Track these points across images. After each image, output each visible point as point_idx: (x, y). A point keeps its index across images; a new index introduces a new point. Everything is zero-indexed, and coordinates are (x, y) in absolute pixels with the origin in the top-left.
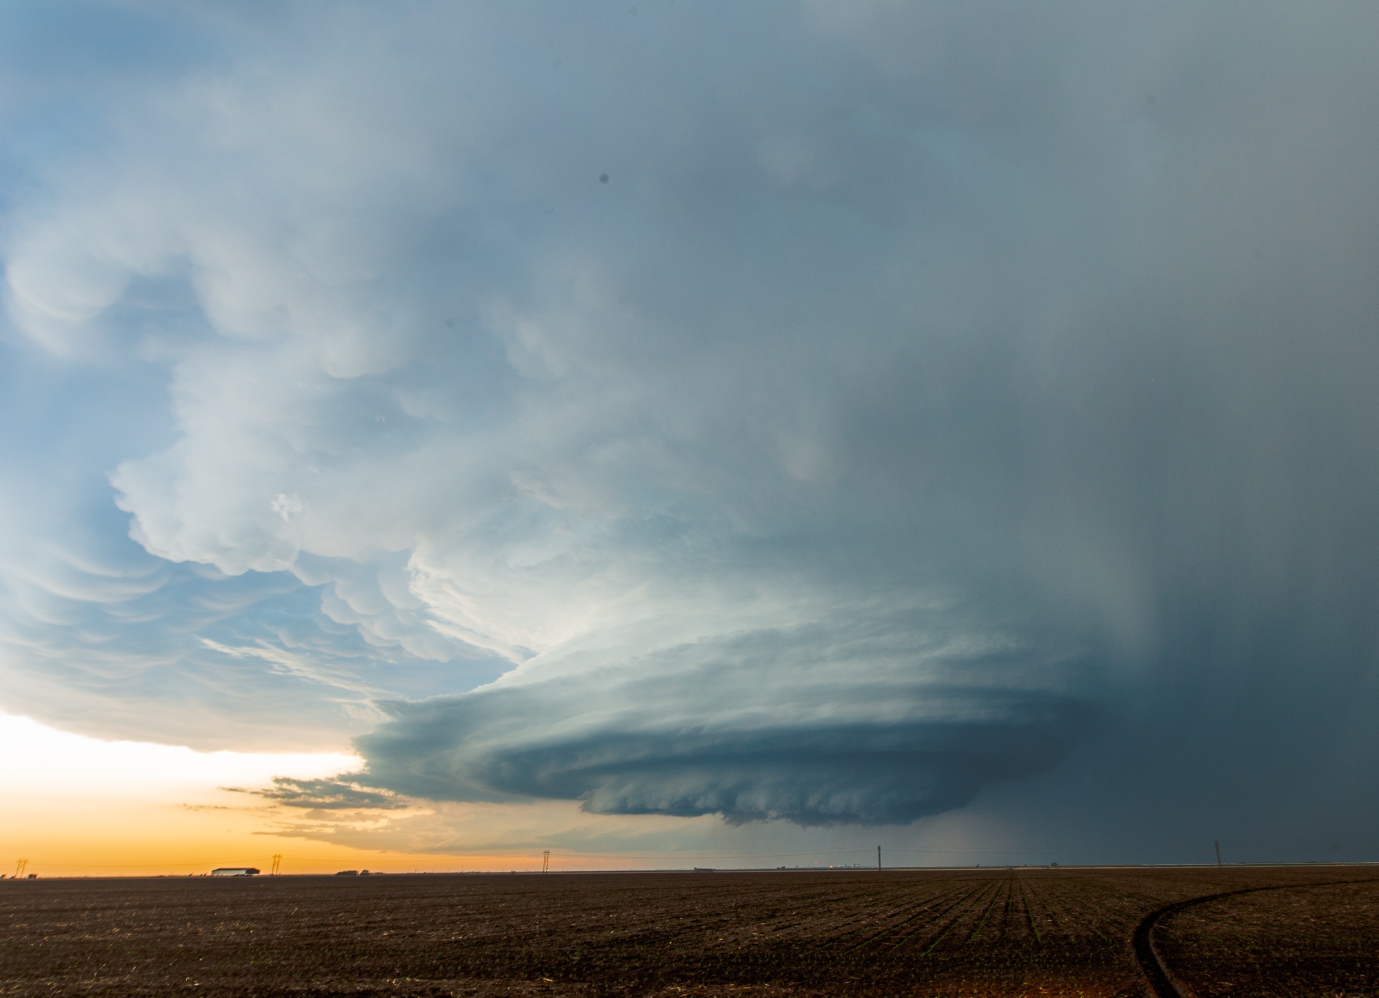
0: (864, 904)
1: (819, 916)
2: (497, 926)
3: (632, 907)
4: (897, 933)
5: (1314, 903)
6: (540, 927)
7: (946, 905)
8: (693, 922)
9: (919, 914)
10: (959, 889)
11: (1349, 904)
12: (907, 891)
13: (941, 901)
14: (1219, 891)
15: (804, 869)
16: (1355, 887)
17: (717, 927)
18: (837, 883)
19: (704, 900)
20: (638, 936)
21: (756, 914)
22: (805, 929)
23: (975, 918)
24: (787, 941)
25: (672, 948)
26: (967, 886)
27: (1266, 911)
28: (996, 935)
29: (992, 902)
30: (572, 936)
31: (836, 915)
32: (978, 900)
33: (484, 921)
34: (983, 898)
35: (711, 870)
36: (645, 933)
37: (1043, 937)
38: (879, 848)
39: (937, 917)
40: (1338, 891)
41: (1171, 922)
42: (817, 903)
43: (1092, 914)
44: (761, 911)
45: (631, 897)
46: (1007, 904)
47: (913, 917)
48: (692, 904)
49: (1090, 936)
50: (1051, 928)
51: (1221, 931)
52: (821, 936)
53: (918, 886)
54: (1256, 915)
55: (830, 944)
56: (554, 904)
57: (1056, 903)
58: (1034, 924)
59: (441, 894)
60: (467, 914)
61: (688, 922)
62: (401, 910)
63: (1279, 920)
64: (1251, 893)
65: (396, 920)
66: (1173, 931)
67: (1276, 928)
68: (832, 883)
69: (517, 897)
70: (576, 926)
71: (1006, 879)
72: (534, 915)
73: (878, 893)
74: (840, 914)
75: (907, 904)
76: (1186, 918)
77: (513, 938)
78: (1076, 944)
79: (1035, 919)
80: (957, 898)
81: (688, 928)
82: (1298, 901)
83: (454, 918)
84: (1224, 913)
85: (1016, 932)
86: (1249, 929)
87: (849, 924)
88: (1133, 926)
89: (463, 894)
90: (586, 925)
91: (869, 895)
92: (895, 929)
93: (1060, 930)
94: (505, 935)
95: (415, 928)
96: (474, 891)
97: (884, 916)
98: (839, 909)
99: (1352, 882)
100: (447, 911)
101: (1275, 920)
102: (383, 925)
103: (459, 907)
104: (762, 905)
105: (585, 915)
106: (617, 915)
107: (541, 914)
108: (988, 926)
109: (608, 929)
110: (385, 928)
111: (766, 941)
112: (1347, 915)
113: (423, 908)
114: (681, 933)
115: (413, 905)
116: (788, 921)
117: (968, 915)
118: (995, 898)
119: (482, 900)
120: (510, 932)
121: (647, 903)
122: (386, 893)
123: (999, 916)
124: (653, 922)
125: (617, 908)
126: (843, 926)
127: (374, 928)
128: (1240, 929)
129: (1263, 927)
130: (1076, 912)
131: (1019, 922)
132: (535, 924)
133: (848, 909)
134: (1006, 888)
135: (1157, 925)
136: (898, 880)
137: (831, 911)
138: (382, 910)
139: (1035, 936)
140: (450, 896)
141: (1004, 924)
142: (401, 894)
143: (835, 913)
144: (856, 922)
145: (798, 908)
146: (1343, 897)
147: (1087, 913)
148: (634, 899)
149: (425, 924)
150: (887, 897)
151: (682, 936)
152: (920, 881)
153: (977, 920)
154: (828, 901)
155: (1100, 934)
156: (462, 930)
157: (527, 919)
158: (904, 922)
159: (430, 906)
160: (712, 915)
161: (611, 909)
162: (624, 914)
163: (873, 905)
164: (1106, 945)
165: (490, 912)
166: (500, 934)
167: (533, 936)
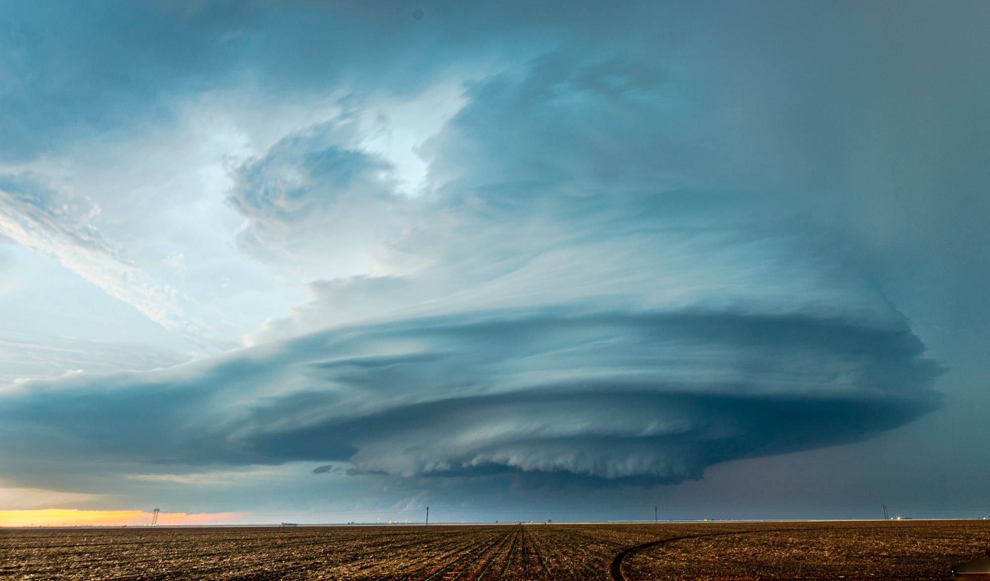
0: (422, 550)
1: (391, 559)
2: (127, 570)
3: (240, 553)
4: (451, 571)
5: (716, 547)
6: (167, 571)
7: (481, 549)
8: (294, 564)
9: (464, 556)
10: (487, 539)
11: (737, 547)
12: (450, 540)
13: (477, 547)
14: (658, 539)
15: (369, 524)
16: (739, 536)
17: (314, 567)
18: (398, 535)
19: (298, 548)
20: (253, 575)
21: (342, 557)
22: (383, 568)
23: (503, 558)
24: (371, 578)
26: (492, 536)
27: (689, 552)
28: (520, 570)
29: (512, 547)
30: (197, 576)
31: (403, 558)
32: (502, 546)
33: (114, 566)
34: (506, 545)
35: (296, 525)
36: (258, 573)
37: (552, 571)
38: (428, 508)
39: (476, 559)
40: (729, 539)
41: (632, 560)
42: (386, 549)
43: (580, 556)
44: (345, 556)
45: (236, 545)
46: (523, 549)
47: (460, 559)
48: (288, 551)
49: (583, 571)
50: (556, 565)
51: (664, 566)
52: (396, 574)
53: (457, 536)
54: (683, 555)
56: (171, 551)
57: (555, 547)
58: (544, 563)
59: (65, 544)
60: (96, 560)
61: (290, 564)
62: (33, 558)
63: (697, 558)
64: (678, 540)
65: (30, 566)
66: (634, 566)
67: (696, 563)
68: (394, 535)
69: (136, 546)
70: (198, 569)
71: (518, 531)
72: (157, 560)
73: (429, 542)
74: (406, 557)
75: (453, 549)
76: (641, 557)
78: (574, 576)
79: (544, 559)
80: (488, 545)
82: (707, 546)
83: (85, 564)
84: (663, 554)
85: (534, 568)
86: (680, 564)
87: (414, 564)
88: (610, 562)
89: (85, 544)
90: (206, 568)
91: (425, 543)
92: (449, 567)
93: (562, 566)
94: (138, 577)
95: (51, 572)
96: (94, 541)
97: (439, 558)
98: (404, 553)
99: (737, 533)
100: (76, 558)
101: (695, 558)
102: (21, 569)
103: (87, 555)
104: (345, 550)
105: (203, 559)
106: (229, 559)
107: (163, 560)
108: (514, 564)
109: (225, 570)
110: (24, 571)
111: (356, 577)
112: (736, 553)
113: (53, 556)
114: (287, 573)
115: (42, 554)
116: (368, 562)
117: (498, 557)
118: (514, 544)
119: (105, 549)
120: (142, 574)
121: (251, 550)
122: (11, 543)
123: (519, 557)
124: (261, 565)
125: (228, 554)
126: (411, 565)
127: (13, 573)
128: (675, 563)
129: (688, 562)
130: (571, 554)
131: (534, 561)
132: (161, 568)
133: (410, 554)
134: (520, 537)
135: (624, 562)
136: (442, 532)
137: (399, 555)
138: (14, 557)
139: (547, 570)
140: (74, 546)
141: (525, 562)
142: (26, 545)
143: (402, 556)
144: (419, 562)
145: (372, 553)
146: (733, 542)
147: (578, 555)
148: (239, 547)
149: (61, 568)
150: (437, 544)
151: (288, 576)
152: (458, 533)
153: (505, 560)
154: (395, 548)
155: (588, 568)
156: (97, 573)
157: (152, 563)
158: (455, 562)
159: (58, 554)
160: (307, 559)
161: (222, 555)
162: (235, 559)
163: (429, 551)
164: (594, 575)
165: (117, 559)
166: (133, 577)
167: (163, 577)
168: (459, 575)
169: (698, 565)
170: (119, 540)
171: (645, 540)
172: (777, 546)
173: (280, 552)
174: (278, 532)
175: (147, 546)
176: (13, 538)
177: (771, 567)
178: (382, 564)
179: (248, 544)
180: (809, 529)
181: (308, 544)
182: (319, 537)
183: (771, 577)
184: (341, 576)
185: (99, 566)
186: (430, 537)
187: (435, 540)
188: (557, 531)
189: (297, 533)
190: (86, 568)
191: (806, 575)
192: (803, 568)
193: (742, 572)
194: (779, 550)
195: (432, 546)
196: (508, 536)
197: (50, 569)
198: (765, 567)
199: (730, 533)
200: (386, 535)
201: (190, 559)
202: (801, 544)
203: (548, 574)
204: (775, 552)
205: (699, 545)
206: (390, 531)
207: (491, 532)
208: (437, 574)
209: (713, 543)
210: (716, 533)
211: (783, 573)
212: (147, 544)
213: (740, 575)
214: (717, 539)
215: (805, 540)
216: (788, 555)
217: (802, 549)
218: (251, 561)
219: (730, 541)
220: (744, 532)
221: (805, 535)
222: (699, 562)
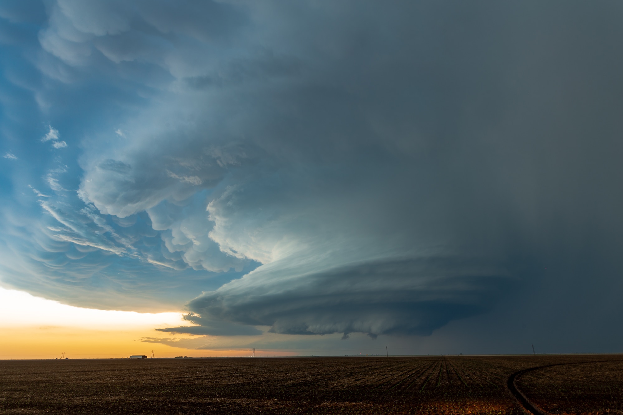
0: (387, 370)
1: (371, 375)
2: (246, 379)
3: (294, 371)
4: (406, 383)
5: (583, 371)
6: (263, 379)
7: (422, 371)
8: (321, 377)
10: (424, 364)
11: (600, 371)
12: (402, 365)
13: (418, 369)
14: (538, 365)
15: (356, 356)
16: (600, 363)
17: (332, 379)
18: (372, 362)
19: (322, 369)
20: (302, 383)
21: (345, 374)
22: (367, 380)
24: (362, 385)
25: (317, 388)
26: (427, 362)
27: (562, 374)
28: (447, 383)
29: (440, 370)
30: (276, 383)
31: (377, 375)
32: (434, 369)
33: (239, 376)
34: (436, 368)
35: (318, 356)
36: (304, 381)
37: (468, 384)
38: (387, 347)
39: (419, 376)
40: (593, 366)
41: (521, 378)
42: (367, 370)
43: (485, 375)
46: (447, 370)
47: (410, 376)
48: (317, 370)
49: (488, 384)
50: (470, 380)
51: (545, 382)
52: (375, 383)
54: (558, 376)
55: (381, 386)
56: (263, 370)
57: (468, 370)
58: (462, 379)
59: (218, 366)
60: (232, 373)
61: (319, 377)
62: (207, 372)
63: (570, 378)
64: (553, 366)
65: (206, 376)
66: (523, 382)
67: (569, 382)
68: (370, 362)
69: (248, 367)
70: (276, 379)
71: (442, 360)
72: (258, 374)
73: (391, 366)
74: (379, 374)
75: (405, 370)
76: (527, 377)
77: (254, 383)
78: (483, 388)
79: (462, 377)
80: (425, 368)
81: (320, 379)
82: (575, 370)
83: (228, 375)
84: (543, 375)
85: (455, 382)
86: (557, 381)
87: (384, 379)
88: (506, 379)
89: (226, 365)
90: (280, 378)
91: (388, 366)
92: (404, 381)
93: (474, 381)
94: (251, 382)
95: (215, 379)
96: (230, 365)
97: (398, 375)
98: (377, 372)
100: (224, 372)
101: (568, 378)
102: (203, 377)
103: (228, 370)
104: (345, 370)
105: (278, 374)
106: (289, 375)
107: (260, 374)
108: (443, 380)
109: (289, 380)
110: (204, 378)
111: (354, 385)
112: (600, 376)
113: (214, 371)
115: (210, 370)
116: (359, 377)
117: (432, 375)
118: (441, 368)
119: (235, 368)
120: (252, 380)
121: (299, 369)
122: (197, 365)
123: (446, 376)
124: (305, 377)
125: (289, 372)
126: (382, 379)
127: (200, 379)
128: (553, 381)
129: (563, 380)
130: (478, 374)
131: (455, 378)
132: (260, 378)
133: (381, 373)
134: (444, 364)
135: (515, 380)
136: (397, 360)
137: (375, 373)
138: (199, 371)
139: (464, 384)
140: (222, 366)
141: (449, 378)
142: (203, 365)
144: (387, 377)
145: (360, 372)
146: (596, 368)
147: (483, 375)
148: (293, 367)
149: (218, 377)
150: (395, 367)
151: (319, 383)
152: (406, 361)
153: (437, 377)
154: (372, 369)
155: (492, 383)
156: (233, 379)
157: (256, 375)
158: (407, 378)
159: (216, 371)
160: (327, 375)
161: (286, 372)
162: (292, 374)
163: (391, 371)
164: (496, 388)
165: (240, 373)
166: (248, 382)
167: (261, 382)
168: (411, 385)
170: (240, 364)
171: (528, 366)
173: (313, 370)
174: (311, 360)
175: (252, 367)
176: (198, 362)
178: (366, 378)
179: (297, 366)
181: (326, 367)
182: (331, 363)
184: (346, 384)
185: (234, 376)
186: (390, 363)
187: (394, 365)
188: (467, 360)
189: (320, 361)
190: (228, 377)
195: (393, 368)
196: (436, 363)
197: (214, 377)
199: (592, 362)
200: (366, 362)
201: (272, 374)
203: (466, 386)
205: (570, 370)
206: (368, 360)
207: (426, 360)
208: (398, 384)
210: (581, 362)
212: (252, 366)
213: (606, 390)
214: (582, 366)
218: (300, 375)
220: (603, 361)
222: (572, 381)
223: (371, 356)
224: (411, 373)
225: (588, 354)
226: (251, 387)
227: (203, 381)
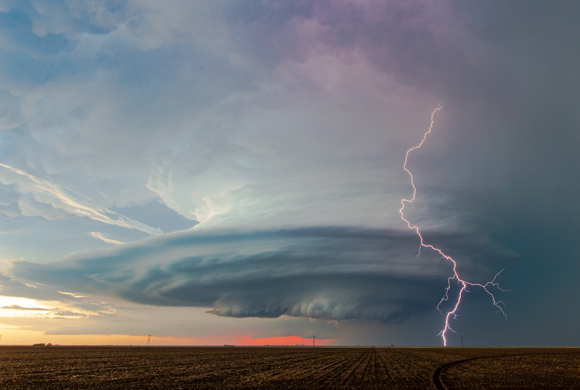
0: (311, 363)
1: (292, 369)
2: (133, 373)
3: (199, 364)
4: (330, 377)
5: (503, 364)
6: (155, 374)
7: (349, 364)
8: (232, 371)
9: (338, 368)
10: (353, 356)
11: (518, 364)
12: (329, 357)
13: (346, 362)
14: (464, 358)
15: (278, 346)
16: (519, 357)
17: (244, 373)
18: (296, 353)
19: (234, 361)
20: (207, 378)
21: (261, 367)
22: (287, 375)
23: (363, 370)
24: (280, 380)
25: (226, 384)
26: (355, 355)
27: (485, 368)
28: (374, 378)
29: (368, 362)
30: (174, 378)
31: (299, 368)
32: (362, 361)
33: (125, 370)
34: (364, 361)
35: (233, 346)
36: (210, 376)
37: (394, 379)
38: (314, 336)
39: (345, 370)
40: (512, 359)
41: (447, 372)
42: (289, 363)
43: (413, 369)
44: (263, 366)
45: (196, 359)
46: (376, 363)
47: (335, 369)
48: (229, 363)
49: (415, 378)
50: (397, 374)
51: (468, 376)
52: (295, 378)
53: (333, 355)
54: (481, 369)
55: (301, 382)
56: (158, 362)
57: (397, 363)
58: (389, 373)
59: (96, 356)
60: (114, 367)
61: (229, 371)
62: (78, 365)
63: (491, 372)
64: (477, 359)
65: (77, 369)
66: (449, 376)
67: (490, 375)
68: (293, 353)
69: (138, 358)
70: (174, 373)
71: (372, 352)
72: (150, 367)
73: (316, 358)
75: (331, 363)
76: (453, 370)
77: (144, 379)
78: (409, 382)
79: (389, 370)
80: (353, 361)
81: (230, 374)
82: (497, 363)
83: (108, 369)
84: (468, 368)
85: (382, 376)
86: (479, 375)
87: (306, 373)
88: (432, 373)
89: (108, 356)
90: (179, 372)
91: (312, 359)
92: (329, 375)
93: (401, 376)
94: (139, 378)
95: (89, 373)
96: (113, 355)
97: (322, 369)
98: (300, 365)
99: (517, 355)
100: (103, 365)
101: (489, 372)
103: (109, 363)
104: (263, 363)
105: (177, 367)
106: (192, 368)
107: (154, 367)
108: (370, 374)
109: (190, 374)
110: (73, 373)
111: (270, 380)
112: (517, 369)
113: (89, 364)
114: (228, 377)
115: (83, 362)
116: (278, 371)
117: (359, 369)
118: (370, 360)
119: (120, 360)
120: (141, 376)
121: (206, 362)
122: (66, 355)
123: (373, 369)
124: (212, 371)
125: (192, 364)
126: (304, 373)
127: (67, 374)
128: (476, 375)
129: (485, 374)
130: (406, 367)
131: (383, 372)
132: (153, 372)
133: (304, 366)
134: (373, 356)
135: (441, 373)
136: (323, 352)
137: (296, 367)
138: (67, 364)
139: (391, 378)
140: (102, 357)
141: (376, 372)
142: (74, 357)
143: (298, 367)
144: (309, 371)
145: (280, 365)
146: (515, 361)
147: (411, 368)
148: (198, 360)
149: (94, 371)
150: (321, 360)
151: (229, 378)
152: (333, 353)
153: (364, 371)
154: (294, 362)
155: (418, 377)
156: (115, 374)
157: (147, 369)
158: (332, 372)
159: (93, 363)
160: (240, 368)
161: (189, 365)
162: (196, 367)
163: (315, 364)
164: (422, 382)
165: (126, 366)
166: (136, 377)
167: (154, 377)
168: (335, 380)
169: (491, 376)
170: (128, 354)
171: (455, 359)
172: (545, 364)
173: (223, 363)
174: (222, 351)
175: (144, 359)
176: (67, 352)
177: (542, 379)
178: (286, 372)
179: (204, 358)
180: (567, 353)
181: (240, 359)
182: (247, 354)
183: (542, 385)
184: (261, 379)
185: (116, 370)
186: (316, 355)
187: (319, 357)
188: (397, 352)
189: (233, 351)
190: (108, 371)
191: (566, 385)
192: (564, 380)
193: (522, 381)
194: (546, 367)
195: (317, 361)
196: (366, 355)
197: (88, 372)
198: (537, 379)
199: (513, 355)
200: (289, 354)
201: (170, 367)
202: (562, 363)
203: (392, 381)
204: (544, 368)
205: (492, 363)
206: (291, 350)
207: (355, 352)
208: (321, 379)
209: (501, 362)
210: (503, 355)
211: (550, 383)
213: (520, 383)
214: (504, 359)
215: (564, 361)
216: (553, 370)
217: (563, 366)
218: (206, 369)
219: (513, 360)
220: (522, 355)
221: (564, 357)
222: (492, 374)
223: (296, 346)
224: (336, 366)
225: (510, 347)
226: (138, 383)
227: (70, 376)
